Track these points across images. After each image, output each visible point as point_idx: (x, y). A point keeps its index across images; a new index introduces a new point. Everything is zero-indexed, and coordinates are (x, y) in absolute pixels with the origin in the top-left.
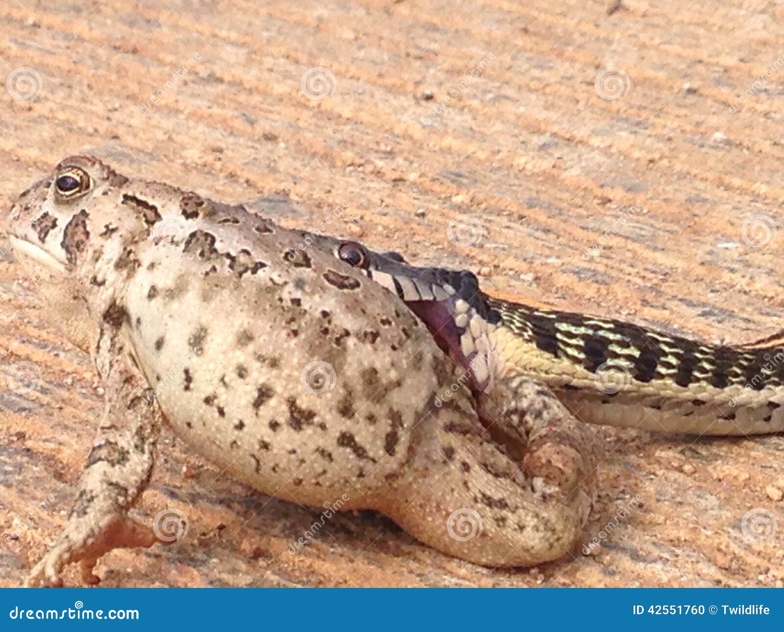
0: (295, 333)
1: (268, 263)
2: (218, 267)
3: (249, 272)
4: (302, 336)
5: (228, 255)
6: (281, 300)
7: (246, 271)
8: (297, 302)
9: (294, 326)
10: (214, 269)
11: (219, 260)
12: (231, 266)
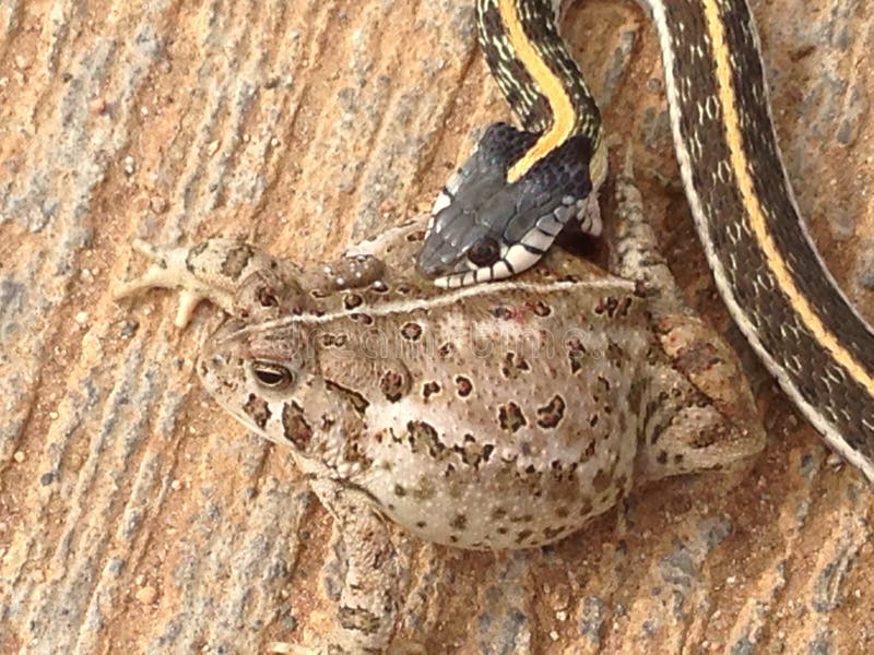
0: (538, 494)
1: (493, 443)
2: (453, 464)
3: (482, 460)
4: (545, 493)
5: (456, 448)
6: (518, 474)
7: (479, 461)
8: (531, 470)
9: (536, 490)
10: (451, 467)
11: (451, 457)
12: (465, 461)
